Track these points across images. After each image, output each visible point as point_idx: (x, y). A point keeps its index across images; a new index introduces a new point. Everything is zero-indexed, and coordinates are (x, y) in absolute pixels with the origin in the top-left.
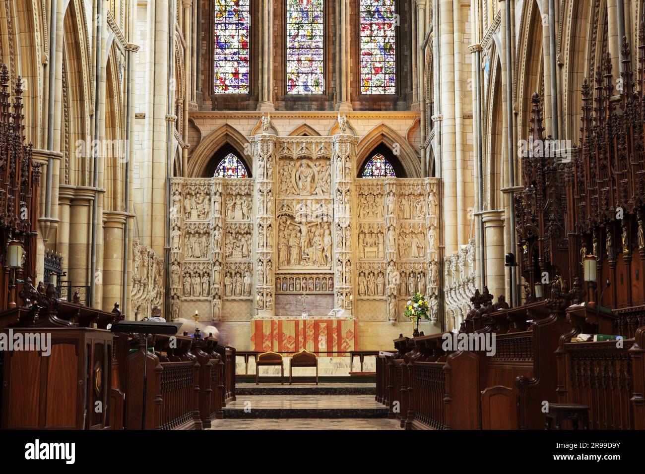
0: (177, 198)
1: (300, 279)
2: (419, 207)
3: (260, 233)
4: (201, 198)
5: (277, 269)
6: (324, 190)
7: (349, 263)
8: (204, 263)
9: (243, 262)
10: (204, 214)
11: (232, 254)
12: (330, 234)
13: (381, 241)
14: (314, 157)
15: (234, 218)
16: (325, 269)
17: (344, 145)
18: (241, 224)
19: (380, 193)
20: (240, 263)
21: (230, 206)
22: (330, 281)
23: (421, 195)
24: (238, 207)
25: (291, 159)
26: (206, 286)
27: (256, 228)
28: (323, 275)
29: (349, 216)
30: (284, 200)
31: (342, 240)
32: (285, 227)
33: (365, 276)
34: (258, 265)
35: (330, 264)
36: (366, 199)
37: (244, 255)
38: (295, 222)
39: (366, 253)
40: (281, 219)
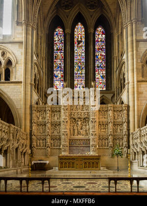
0: (34, 112)
1: (78, 141)
2: (120, 115)
3: (63, 124)
4: (43, 112)
5: (70, 137)
6: (87, 109)
8: (44, 135)
9: (57, 135)
10: (44, 118)
11: (54, 132)
12: (88, 125)
13: (107, 127)
15: (54, 119)
16: (87, 137)
18: (57, 121)
19: (106, 110)
21: (53, 115)
22: (89, 142)
23: (121, 111)
24: (56, 115)
26: (44, 144)
27: (62, 122)
28: (86, 140)
29: (96, 118)
30: (72, 113)
31: (93, 127)
32: (72, 123)
33: (101, 140)
34: (63, 136)
35: (88, 135)
36: (101, 112)
37: (58, 133)
38: (76, 121)
39: (101, 132)
40: (71, 119)
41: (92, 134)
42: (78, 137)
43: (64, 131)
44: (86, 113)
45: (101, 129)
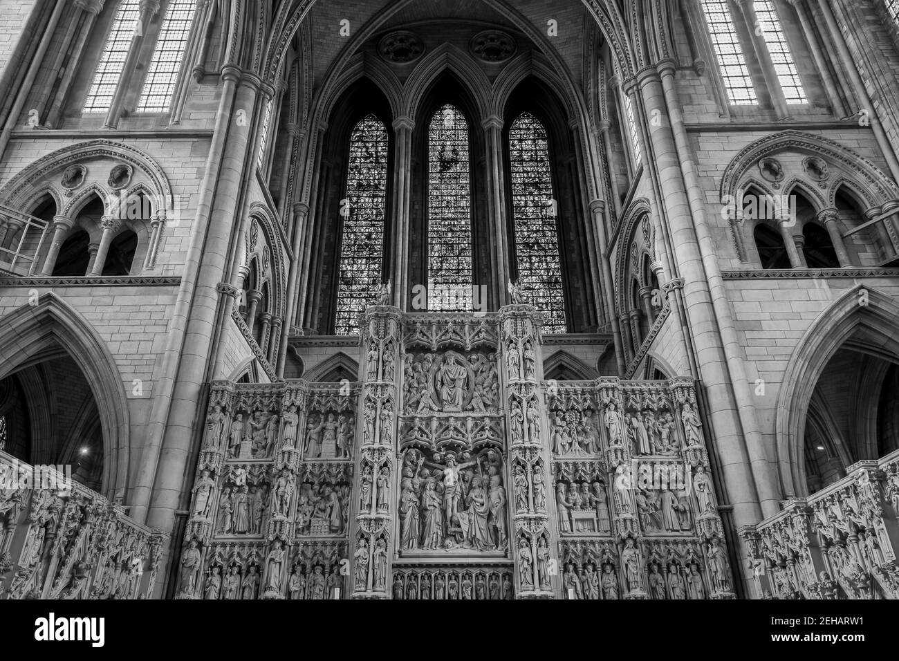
1: (443, 578)
2: (665, 433)
3: (364, 480)
4: (263, 419)
6: (488, 402)
7: (543, 542)
8: (251, 545)
10: (264, 447)
11: (308, 527)
12: (501, 484)
13: (601, 497)
14: (469, 347)
15: (319, 456)
16: (494, 555)
17: (519, 322)
18: (330, 465)
19: (589, 408)
20: (324, 544)
21: (313, 433)
22: (506, 582)
24: (329, 434)
25: (427, 350)
27: (358, 471)
28: (490, 569)
29: (537, 446)
30: (413, 419)
31: (527, 492)
32: (414, 471)
33: (576, 570)
34: (359, 547)
35: (504, 544)
36: (564, 419)
37: (334, 528)
38: (434, 461)
39: (574, 522)
40: (407, 454)
41: (523, 535)
42: (443, 552)
43: (365, 519)
44: (487, 420)
45: (572, 505)
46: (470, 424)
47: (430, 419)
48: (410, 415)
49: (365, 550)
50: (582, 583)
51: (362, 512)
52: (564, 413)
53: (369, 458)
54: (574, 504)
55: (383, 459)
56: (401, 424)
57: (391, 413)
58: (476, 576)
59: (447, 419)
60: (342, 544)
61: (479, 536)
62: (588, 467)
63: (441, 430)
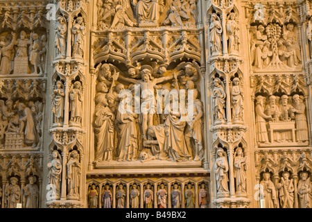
1: (138, 187)
3: (56, 94)
5: (92, 167)
7: (240, 151)
9: (23, 153)
11: (3, 141)
12: (199, 97)
13: (300, 108)
15: (11, 73)
16: (192, 165)
18: (23, 82)
19: (291, 22)
20: (19, 157)
22: (202, 190)
24: (21, 51)
27: (51, 86)
28: (187, 178)
29: (237, 58)
30: (107, 33)
31: (225, 103)
32: (109, 86)
33: (272, 178)
34: (52, 158)
35: (201, 154)
36: (265, 33)
37: (28, 142)
38: (130, 76)
39: (272, 133)
40: (101, 69)
41: (220, 146)
42: (138, 163)
43: (57, 132)
44: (185, 33)
45: (270, 116)
46: (167, 38)
47: (125, 33)
48: (104, 30)
49: (58, 161)
50: (279, 190)
51: (55, 125)
52: (265, 27)
53: (60, 72)
54: (273, 116)
55: (76, 73)
56: (94, 39)
57: (82, 27)
58: (172, 185)
59: (143, 33)
60: (36, 157)
61: (175, 147)
62: (288, 79)
63: (137, 45)
